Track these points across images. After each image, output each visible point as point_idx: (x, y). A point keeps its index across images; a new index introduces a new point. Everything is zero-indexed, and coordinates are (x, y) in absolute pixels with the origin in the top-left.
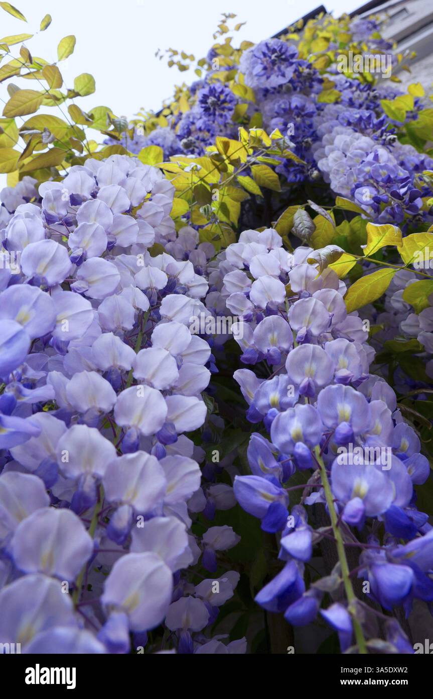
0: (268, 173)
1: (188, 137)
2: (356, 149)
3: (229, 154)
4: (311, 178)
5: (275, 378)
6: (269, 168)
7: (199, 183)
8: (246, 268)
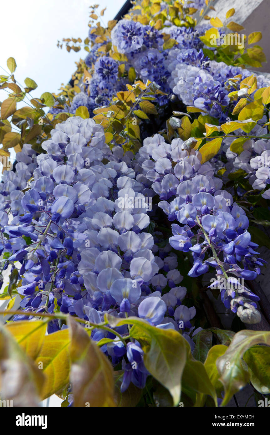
0: (149, 105)
1: (97, 96)
2: (190, 77)
3: (125, 99)
4: (171, 100)
5: (175, 199)
6: (148, 102)
7: (114, 120)
8: (151, 158)
